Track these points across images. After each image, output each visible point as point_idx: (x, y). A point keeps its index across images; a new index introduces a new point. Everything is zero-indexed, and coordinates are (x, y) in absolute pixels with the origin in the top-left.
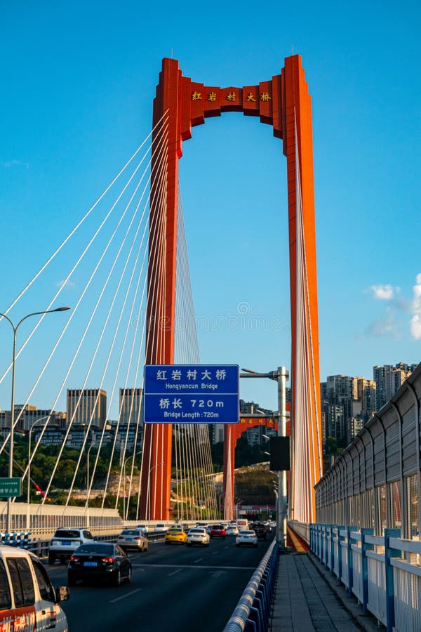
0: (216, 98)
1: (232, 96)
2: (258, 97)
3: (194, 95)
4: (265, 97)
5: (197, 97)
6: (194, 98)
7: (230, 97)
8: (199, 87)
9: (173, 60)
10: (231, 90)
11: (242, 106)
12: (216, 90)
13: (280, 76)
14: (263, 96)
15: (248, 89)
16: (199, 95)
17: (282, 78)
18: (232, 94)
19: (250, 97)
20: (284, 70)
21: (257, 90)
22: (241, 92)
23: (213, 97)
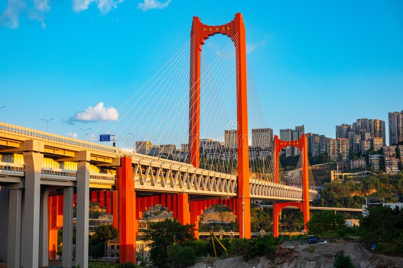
0: (212, 29)
2: (226, 28)
3: (204, 29)
4: (228, 29)
8: (206, 26)
9: (196, 17)
10: (217, 26)
11: (220, 32)
12: (212, 27)
13: (234, 21)
15: (222, 26)
16: (206, 29)
18: (217, 28)
19: (223, 29)
20: (235, 18)
21: (226, 26)
22: (220, 27)
23: (210, 30)
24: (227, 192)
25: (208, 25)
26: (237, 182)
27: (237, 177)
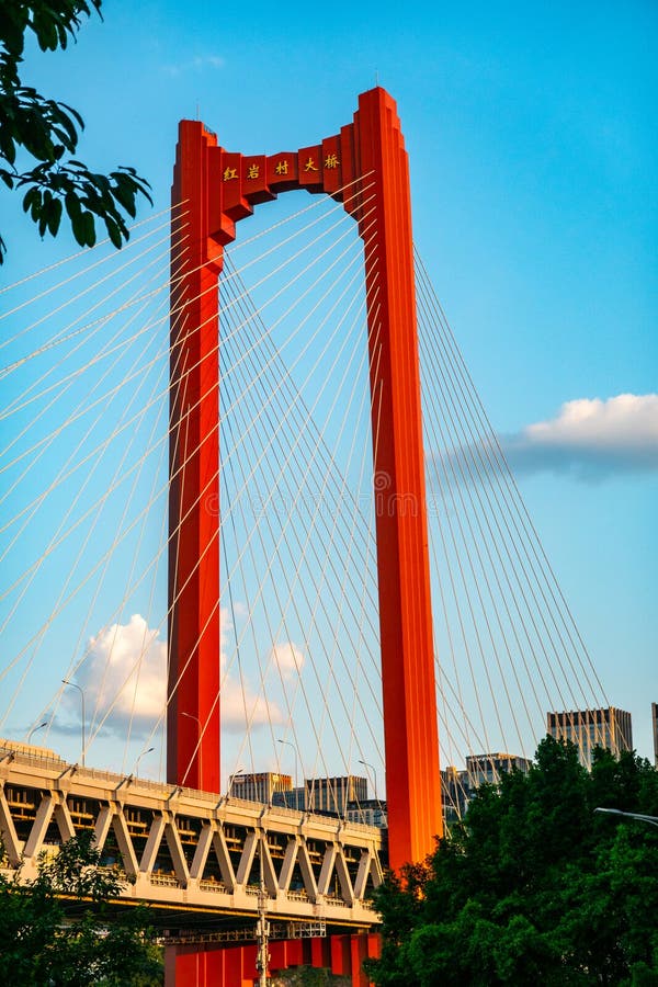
0: (259, 173)
1: (282, 168)
2: (320, 162)
3: (226, 174)
4: (331, 161)
5: (230, 175)
6: (226, 177)
7: (279, 168)
8: (235, 160)
9: (193, 122)
10: (282, 157)
11: (298, 181)
12: (259, 160)
13: (353, 124)
14: (328, 161)
15: (306, 153)
16: (233, 172)
17: (356, 129)
18: (283, 164)
19: (309, 165)
20: (357, 115)
21: (318, 153)
22: (296, 159)
23: (254, 173)
24: (315, 903)
25: (245, 154)
26: (385, 856)
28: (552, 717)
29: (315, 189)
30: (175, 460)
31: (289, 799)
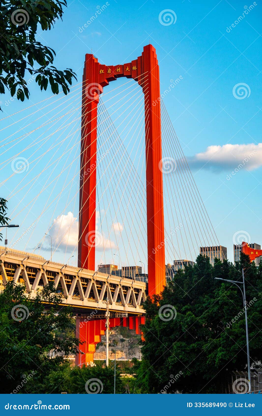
0: (111, 71)
1: (119, 70)
2: (131, 68)
3: (100, 71)
4: (134, 68)
5: (102, 72)
6: (100, 73)
7: (117, 70)
8: (103, 67)
9: (90, 54)
10: (118, 66)
11: (123, 74)
12: (111, 67)
13: (141, 56)
14: (133, 68)
15: (126, 65)
16: (103, 71)
17: (142, 58)
18: (119, 69)
19: (127, 69)
20: (143, 53)
21: (130, 65)
22: (123, 67)
23: (109, 71)
24: (124, 306)
25: (107, 65)
26: (147, 292)
27: (147, 284)
28: (201, 248)
29: (129, 77)
30: (82, 164)
31: (117, 273)
